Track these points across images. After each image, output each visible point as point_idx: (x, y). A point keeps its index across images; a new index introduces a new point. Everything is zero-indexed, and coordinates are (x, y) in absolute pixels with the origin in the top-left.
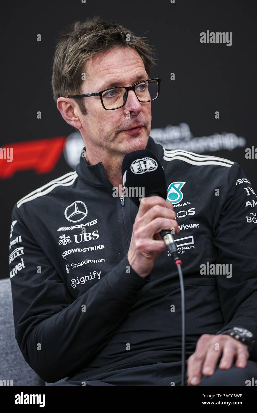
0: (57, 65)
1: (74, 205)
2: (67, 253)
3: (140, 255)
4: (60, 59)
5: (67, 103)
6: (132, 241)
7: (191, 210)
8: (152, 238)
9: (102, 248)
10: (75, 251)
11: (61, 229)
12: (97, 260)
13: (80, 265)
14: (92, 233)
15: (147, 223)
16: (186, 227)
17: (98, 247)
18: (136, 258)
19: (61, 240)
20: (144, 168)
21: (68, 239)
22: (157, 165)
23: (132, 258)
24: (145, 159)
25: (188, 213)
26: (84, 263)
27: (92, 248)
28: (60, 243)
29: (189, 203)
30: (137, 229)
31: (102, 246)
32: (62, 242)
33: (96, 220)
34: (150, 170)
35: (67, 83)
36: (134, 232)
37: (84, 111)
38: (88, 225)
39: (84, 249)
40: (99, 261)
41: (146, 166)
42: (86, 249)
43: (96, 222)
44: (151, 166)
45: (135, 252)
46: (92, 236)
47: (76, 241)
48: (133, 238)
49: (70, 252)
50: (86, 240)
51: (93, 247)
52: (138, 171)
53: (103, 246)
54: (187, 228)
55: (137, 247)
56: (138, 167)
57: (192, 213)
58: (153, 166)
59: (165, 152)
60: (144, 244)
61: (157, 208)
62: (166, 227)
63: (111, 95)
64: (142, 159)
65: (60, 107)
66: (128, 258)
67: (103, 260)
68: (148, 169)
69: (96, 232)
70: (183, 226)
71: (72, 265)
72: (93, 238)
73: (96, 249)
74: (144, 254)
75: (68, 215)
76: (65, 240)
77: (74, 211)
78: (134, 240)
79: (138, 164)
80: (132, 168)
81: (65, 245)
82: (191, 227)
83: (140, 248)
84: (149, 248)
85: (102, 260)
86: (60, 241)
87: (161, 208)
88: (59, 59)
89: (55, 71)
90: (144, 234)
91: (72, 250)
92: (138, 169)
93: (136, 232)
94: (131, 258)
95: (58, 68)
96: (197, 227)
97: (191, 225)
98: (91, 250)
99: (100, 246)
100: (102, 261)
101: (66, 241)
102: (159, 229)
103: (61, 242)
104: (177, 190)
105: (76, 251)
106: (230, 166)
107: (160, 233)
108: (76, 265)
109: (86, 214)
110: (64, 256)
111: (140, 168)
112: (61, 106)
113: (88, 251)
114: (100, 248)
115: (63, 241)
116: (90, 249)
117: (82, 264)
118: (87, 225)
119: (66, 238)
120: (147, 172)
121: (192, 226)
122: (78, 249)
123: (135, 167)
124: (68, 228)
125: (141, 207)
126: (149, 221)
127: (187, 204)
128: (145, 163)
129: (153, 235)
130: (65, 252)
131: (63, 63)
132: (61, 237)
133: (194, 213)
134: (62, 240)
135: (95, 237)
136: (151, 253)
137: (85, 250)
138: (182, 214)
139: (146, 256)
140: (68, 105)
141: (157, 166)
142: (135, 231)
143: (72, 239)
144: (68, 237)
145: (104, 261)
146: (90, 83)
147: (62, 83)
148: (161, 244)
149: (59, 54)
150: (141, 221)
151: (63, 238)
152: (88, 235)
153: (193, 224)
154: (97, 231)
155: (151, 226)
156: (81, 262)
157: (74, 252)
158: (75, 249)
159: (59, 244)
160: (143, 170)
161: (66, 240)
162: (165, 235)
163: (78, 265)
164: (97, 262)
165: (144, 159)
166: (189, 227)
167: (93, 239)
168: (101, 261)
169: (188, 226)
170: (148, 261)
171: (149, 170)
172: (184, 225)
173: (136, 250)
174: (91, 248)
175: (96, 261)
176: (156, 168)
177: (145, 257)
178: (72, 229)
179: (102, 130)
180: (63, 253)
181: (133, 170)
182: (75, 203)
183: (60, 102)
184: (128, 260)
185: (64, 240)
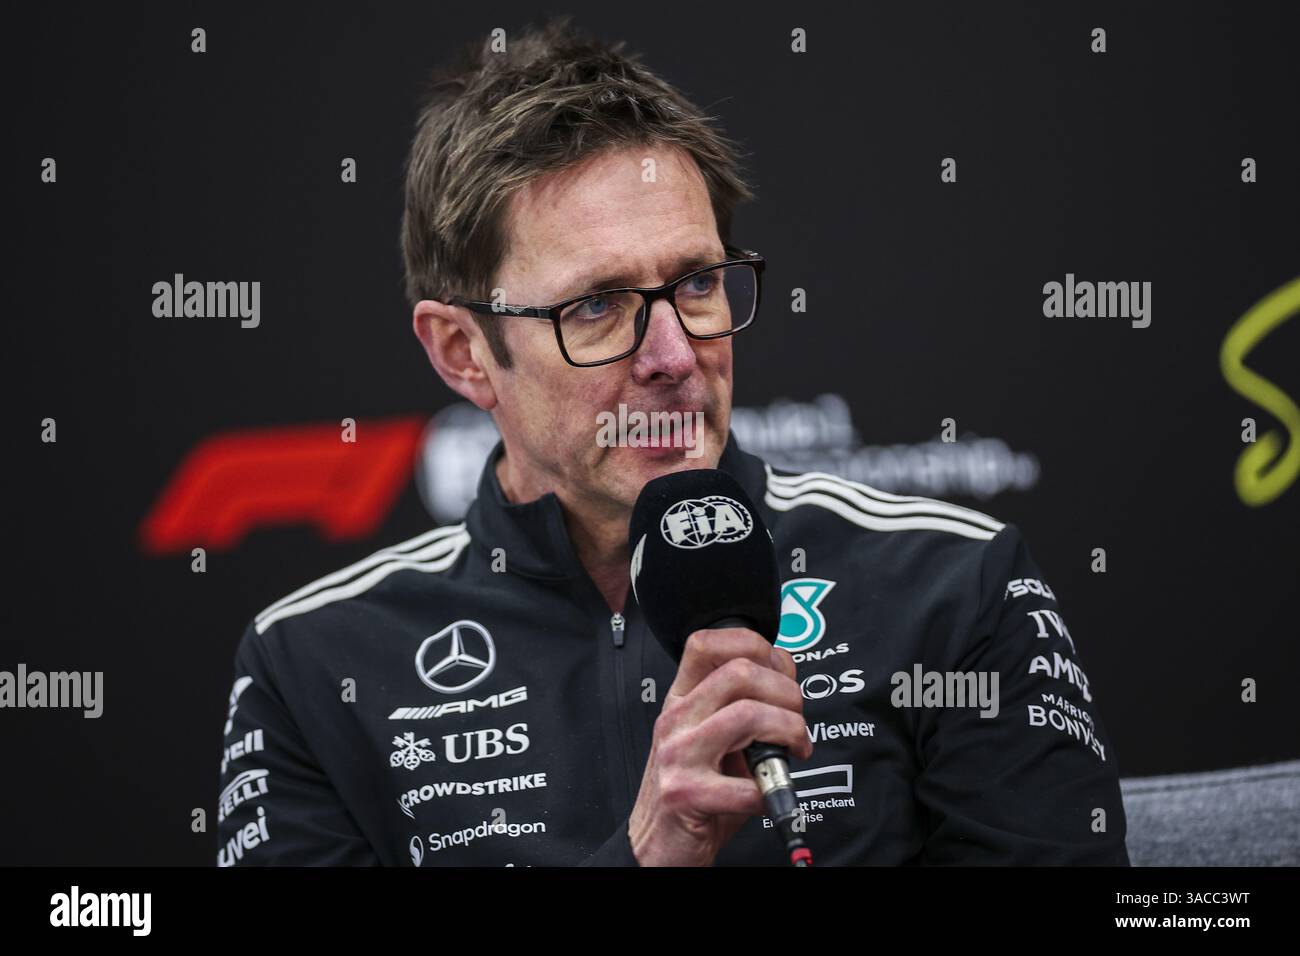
0: (416, 193)
1: (449, 636)
2: (419, 797)
3: (672, 821)
4: (428, 173)
5: (446, 321)
6: (649, 774)
7: (850, 676)
8: (717, 767)
9: (537, 785)
10: (445, 792)
11: (400, 714)
12: (518, 826)
13: (461, 840)
14: (504, 732)
15: (703, 715)
16: (831, 732)
17: (524, 782)
18: (656, 831)
19: (399, 749)
20: (705, 529)
21: (424, 748)
22: (751, 523)
23: (644, 831)
24: (711, 501)
25: (841, 685)
26: (475, 833)
27: (504, 785)
28: (397, 759)
29: (843, 648)
30: (666, 732)
31: (536, 776)
32: (403, 757)
33: (524, 688)
34: (725, 538)
35: (448, 259)
36: (658, 742)
37: (504, 357)
38: (495, 705)
39: (475, 786)
40: (527, 828)
41: (712, 524)
42: (481, 785)
43: (523, 696)
44: (729, 524)
45: (655, 809)
46: (504, 741)
47: (451, 756)
48: (653, 765)
49: (427, 793)
50: (483, 753)
51: (508, 781)
52: (685, 537)
53: (543, 780)
54: (833, 734)
55: (662, 793)
56: (687, 526)
57: (852, 685)
58: (739, 525)
59: (772, 479)
60: (688, 784)
61: (740, 669)
62: (767, 733)
63: (595, 312)
64: (701, 501)
65: (425, 331)
66: (631, 833)
67: (539, 827)
68: (719, 535)
69: (521, 728)
70: (820, 727)
71: (434, 838)
72: (508, 747)
73: (516, 788)
74: (684, 818)
75: (427, 668)
76: (412, 751)
77: (447, 653)
78: (653, 770)
79: (684, 515)
80: (666, 527)
81: (412, 768)
82: (846, 734)
83: (672, 797)
84: (705, 800)
85: (535, 825)
86: (396, 756)
87: (755, 667)
88: (423, 172)
89: (411, 210)
90: (692, 753)
91: (436, 786)
92: (686, 532)
93: (662, 746)
94: (639, 831)
95: (420, 203)
96: (867, 734)
97: (849, 725)
98: (501, 790)
99: (530, 777)
100: (535, 831)
101: (417, 755)
102: (743, 736)
103: (400, 759)
104: (806, 605)
105: (449, 792)
106: (990, 536)
107: (745, 751)
108: (447, 840)
109: (489, 667)
110: (405, 807)
111: (691, 530)
112: (429, 328)
113: (491, 791)
114: (530, 786)
115: (406, 756)
116: (496, 786)
117: (466, 838)
118: (490, 704)
119: (417, 743)
120: (715, 543)
121: (849, 730)
122: (455, 787)
123: (676, 525)
124: (424, 709)
125: (686, 661)
126: (712, 708)
127: (835, 650)
128: (710, 512)
129: (720, 757)
130: (410, 793)
131: (436, 185)
132: (398, 741)
133: (860, 684)
134: (404, 752)
135: (517, 745)
136: (710, 817)
137: (478, 789)
138: (818, 686)
139: (690, 826)
140: (452, 329)
141: (750, 528)
142: (661, 740)
143: (438, 747)
144: (425, 742)
145: (543, 830)
146: (523, 269)
147: (432, 256)
148: (745, 790)
149: (425, 151)
150: (685, 708)
151: (407, 743)
152: (490, 736)
153: (856, 724)
154: (524, 726)
155: (716, 725)
156: (465, 832)
157: (440, 794)
158: (444, 785)
159: (393, 764)
160: (701, 537)
161: (415, 751)
162: (764, 759)
163: (452, 840)
164: (518, 831)
165: (707, 499)
166: (840, 733)
167: (510, 751)
168: (533, 828)
169: (837, 730)
170: (697, 847)
171: (722, 537)
172: (822, 724)
173: (659, 802)
174: (501, 781)
175: (514, 828)
176: (747, 533)
177: (687, 830)
178: (438, 715)
179: (561, 426)
180: (404, 797)
181: (668, 535)
182: (453, 628)
183: (425, 317)
184: (629, 839)
185: (409, 753)
